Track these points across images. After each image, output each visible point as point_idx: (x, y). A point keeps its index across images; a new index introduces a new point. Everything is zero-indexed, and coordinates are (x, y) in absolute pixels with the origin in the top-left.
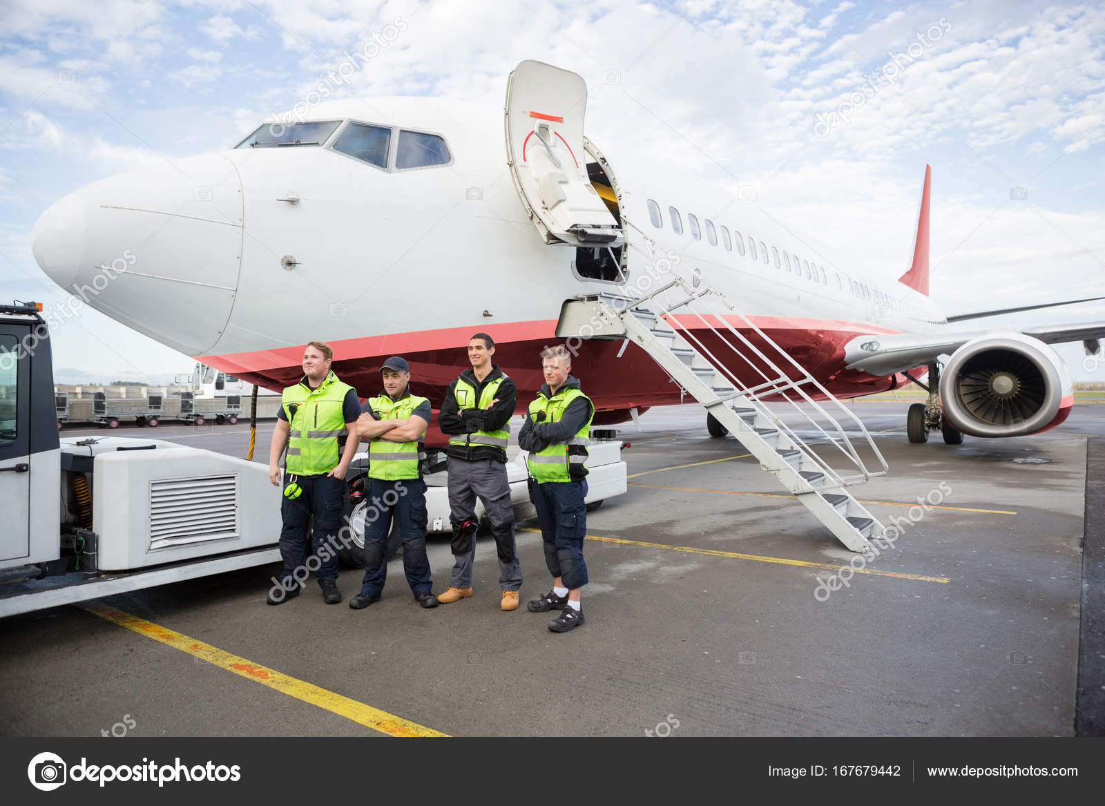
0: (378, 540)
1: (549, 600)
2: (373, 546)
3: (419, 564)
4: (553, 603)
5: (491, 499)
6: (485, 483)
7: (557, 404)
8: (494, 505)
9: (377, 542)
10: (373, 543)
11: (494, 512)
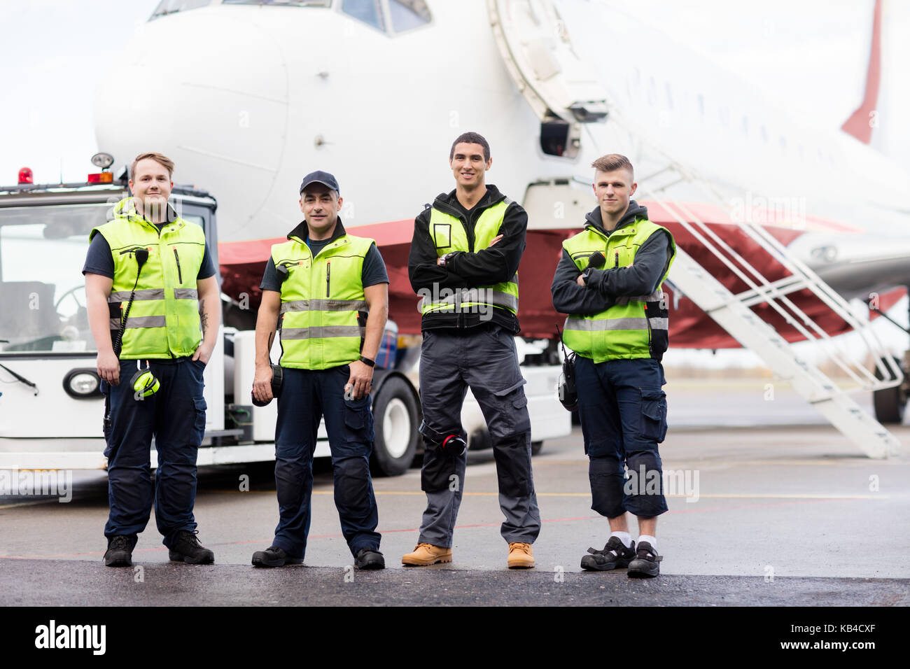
0: (295, 460)
1: (614, 553)
2: (288, 470)
3: (358, 502)
4: (619, 555)
5: (498, 394)
6: (487, 369)
7: (624, 242)
8: (501, 405)
9: (295, 463)
10: (288, 466)
11: (502, 414)
